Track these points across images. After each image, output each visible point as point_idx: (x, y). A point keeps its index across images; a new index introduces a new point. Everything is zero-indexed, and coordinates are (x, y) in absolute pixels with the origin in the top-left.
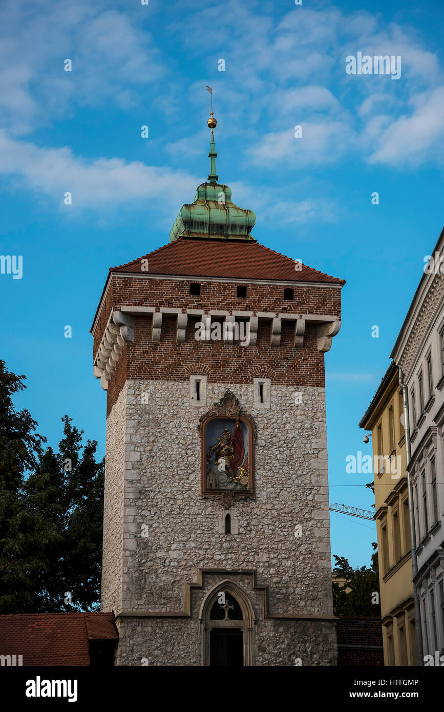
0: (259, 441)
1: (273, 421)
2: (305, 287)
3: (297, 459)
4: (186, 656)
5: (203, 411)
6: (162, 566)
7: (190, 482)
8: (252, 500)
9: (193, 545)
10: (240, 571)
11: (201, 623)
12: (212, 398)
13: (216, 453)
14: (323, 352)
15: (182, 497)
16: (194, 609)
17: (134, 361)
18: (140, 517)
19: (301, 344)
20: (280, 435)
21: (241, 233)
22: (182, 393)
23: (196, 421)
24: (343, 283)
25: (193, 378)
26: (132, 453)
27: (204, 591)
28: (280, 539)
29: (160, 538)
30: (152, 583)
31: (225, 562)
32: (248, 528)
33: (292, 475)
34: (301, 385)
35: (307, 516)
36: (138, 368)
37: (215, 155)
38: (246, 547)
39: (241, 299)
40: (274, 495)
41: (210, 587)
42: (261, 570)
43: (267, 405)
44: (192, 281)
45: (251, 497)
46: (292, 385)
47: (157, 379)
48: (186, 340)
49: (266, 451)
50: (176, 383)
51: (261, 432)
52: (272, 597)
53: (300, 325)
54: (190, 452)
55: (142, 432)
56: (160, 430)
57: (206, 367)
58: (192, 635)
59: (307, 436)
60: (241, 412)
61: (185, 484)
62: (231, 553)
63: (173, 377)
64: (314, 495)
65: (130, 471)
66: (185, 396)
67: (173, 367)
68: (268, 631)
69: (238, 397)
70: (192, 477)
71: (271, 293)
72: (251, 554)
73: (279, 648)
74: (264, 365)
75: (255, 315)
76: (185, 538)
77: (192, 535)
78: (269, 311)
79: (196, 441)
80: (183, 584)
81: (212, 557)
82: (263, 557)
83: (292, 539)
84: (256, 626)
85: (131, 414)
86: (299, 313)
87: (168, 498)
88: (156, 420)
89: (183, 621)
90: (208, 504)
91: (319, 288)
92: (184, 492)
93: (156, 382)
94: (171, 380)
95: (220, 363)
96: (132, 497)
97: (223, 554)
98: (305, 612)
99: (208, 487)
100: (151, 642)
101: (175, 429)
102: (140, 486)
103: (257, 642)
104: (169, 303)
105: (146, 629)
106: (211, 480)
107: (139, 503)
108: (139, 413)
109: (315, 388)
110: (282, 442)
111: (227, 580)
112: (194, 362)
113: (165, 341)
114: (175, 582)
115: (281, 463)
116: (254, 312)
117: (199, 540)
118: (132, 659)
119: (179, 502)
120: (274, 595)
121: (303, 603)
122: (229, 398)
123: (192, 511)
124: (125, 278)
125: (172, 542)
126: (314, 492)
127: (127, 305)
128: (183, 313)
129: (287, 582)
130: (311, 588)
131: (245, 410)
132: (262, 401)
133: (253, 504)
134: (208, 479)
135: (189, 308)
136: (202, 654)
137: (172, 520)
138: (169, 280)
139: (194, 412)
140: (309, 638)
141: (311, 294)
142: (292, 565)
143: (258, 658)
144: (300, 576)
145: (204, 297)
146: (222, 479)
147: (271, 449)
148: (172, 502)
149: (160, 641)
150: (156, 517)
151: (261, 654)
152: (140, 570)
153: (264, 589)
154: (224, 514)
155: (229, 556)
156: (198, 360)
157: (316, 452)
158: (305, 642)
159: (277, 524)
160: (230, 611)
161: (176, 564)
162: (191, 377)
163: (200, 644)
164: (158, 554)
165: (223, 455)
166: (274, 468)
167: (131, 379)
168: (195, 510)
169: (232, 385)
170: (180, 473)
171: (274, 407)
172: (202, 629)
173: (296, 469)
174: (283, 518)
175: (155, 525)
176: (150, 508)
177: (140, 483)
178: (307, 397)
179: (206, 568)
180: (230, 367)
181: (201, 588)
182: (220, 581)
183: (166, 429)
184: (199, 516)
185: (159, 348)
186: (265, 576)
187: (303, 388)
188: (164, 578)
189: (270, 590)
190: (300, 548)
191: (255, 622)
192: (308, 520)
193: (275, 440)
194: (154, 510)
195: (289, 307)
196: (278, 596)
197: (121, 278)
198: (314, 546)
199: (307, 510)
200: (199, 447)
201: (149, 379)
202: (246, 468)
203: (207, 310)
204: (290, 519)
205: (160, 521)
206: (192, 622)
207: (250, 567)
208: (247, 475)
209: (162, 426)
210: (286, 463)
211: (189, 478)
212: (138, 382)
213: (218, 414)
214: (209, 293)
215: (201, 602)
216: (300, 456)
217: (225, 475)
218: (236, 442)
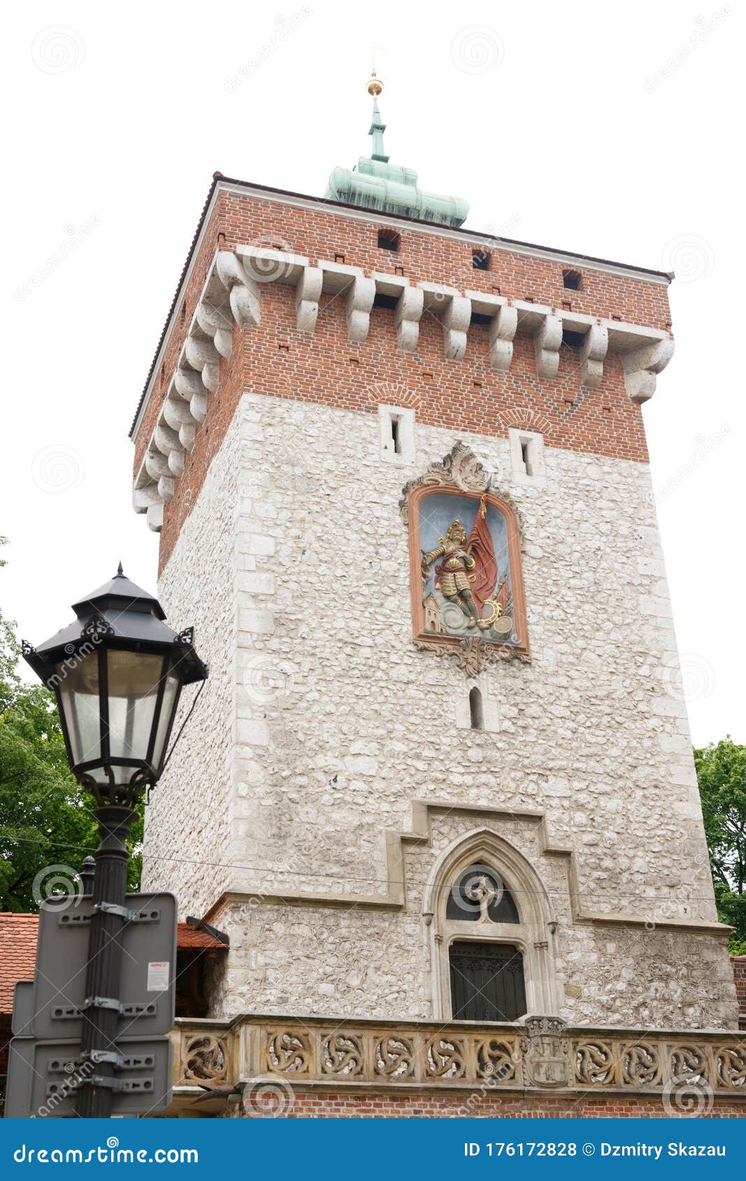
0: (528, 547)
1: (554, 512)
2: (602, 273)
3: (609, 592)
4: (396, 999)
5: (411, 474)
6: (328, 787)
7: (389, 612)
8: (525, 663)
9: (400, 747)
10: (511, 812)
11: (429, 924)
12: (426, 453)
13: (437, 567)
14: (640, 400)
15: (370, 642)
16: (409, 889)
17: (259, 360)
19: (599, 376)
20: (570, 540)
22: (364, 434)
23: (395, 492)
25: (386, 411)
26: (254, 536)
27: (432, 851)
28: (586, 751)
29: (326, 725)
30: (307, 826)
31: (474, 791)
32: (520, 723)
33: (603, 622)
34: (602, 454)
35: (642, 707)
36: (267, 374)
37: (382, 128)
38: (518, 761)
39: (482, 273)
40: (572, 659)
41: (446, 842)
42: (550, 816)
43: (538, 481)
44: (382, 225)
45: (524, 658)
46: (586, 451)
47: (308, 401)
48: (367, 339)
49: (545, 569)
50: (351, 415)
51: (533, 530)
52: (584, 875)
53: (599, 338)
54: (382, 550)
55: (279, 498)
56: (317, 500)
57: (410, 393)
58: (408, 951)
59: (625, 549)
61: (377, 616)
62: (485, 772)
63: (344, 403)
64: (652, 666)
65: (252, 575)
66: (370, 443)
67: (342, 383)
68: (583, 949)
70: (392, 602)
71: (539, 273)
72: (532, 777)
73: (610, 992)
74: (526, 407)
75: (510, 305)
76: (381, 732)
77: (398, 726)
78: (537, 302)
79: (397, 532)
80: (380, 832)
81: (445, 777)
82: (557, 786)
83: (614, 752)
84: (557, 937)
85: (253, 459)
86: (594, 315)
87: (340, 640)
88: (308, 477)
89: (386, 916)
90: (432, 661)
91: (627, 279)
92: (375, 633)
93: (306, 407)
94: (338, 406)
95: (440, 391)
96: (254, 630)
97: (469, 773)
98: (658, 912)
99: (429, 627)
100: (310, 961)
101: (351, 502)
102: (276, 608)
103: (562, 975)
104: (338, 256)
105: (296, 930)
106: (432, 615)
107: (274, 644)
108: (272, 459)
109: (631, 462)
110: (577, 555)
111: (483, 829)
112: (385, 380)
113: (326, 334)
114: (361, 826)
115: (578, 596)
116: (509, 300)
117: (415, 738)
118: (264, 998)
119: (366, 652)
120: (587, 871)
121: (651, 892)
123: (393, 674)
124: (245, 197)
125: (352, 737)
126: (650, 660)
128: (366, 277)
129: (614, 845)
130: (666, 862)
131: (497, 485)
132: (528, 472)
133: (528, 673)
134: (427, 610)
135: (377, 270)
136: (434, 997)
137: (351, 688)
138: (336, 216)
139: (392, 475)
140: (674, 970)
141: (613, 288)
142: (620, 808)
143: (565, 1013)
144: (639, 833)
145: (407, 256)
146: (454, 620)
147: (556, 566)
148: (348, 650)
149: (333, 961)
150: (312, 679)
151: (571, 1002)
152: (277, 794)
153: (566, 855)
154: (465, 688)
155: (483, 778)
156: (394, 377)
157: (646, 582)
158: (666, 978)
159: (581, 718)
161: (359, 785)
162: (382, 407)
163: (430, 972)
164: (320, 761)
165: (454, 570)
166: (564, 604)
167: (254, 392)
168: (401, 672)
169: (466, 434)
170: (365, 590)
171: (554, 488)
172: (433, 938)
173: (611, 610)
174: (592, 708)
175: (310, 696)
176: (299, 659)
177: (274, 602)
178: (616, 477)
179: (433, 801)
180: (462, 402)
181: (423, 843)
182: (467, 830)
183: (331, 499)
184: (410, 686)
185: (312, 345)
186: (566, 828)
187: (608, 461)
188: (336, 816)
189: (579, 860)
190: (634, 775)
191: (554, 927)
192: (644, 716)
193: (562, 549)
194: (307, 663)
195: (574, 302)
196: (596, 874)
197: (237, 196)
198: (662, 771)
199: (640, 695)
200: (405, 543)
201: (293, 398)
202: (505, 601)
203: (414, 281)
204: (608, 710)
205: (323, 689)
206: (407, 919)
207: (530, 807)
208: (509, 614)
209: (321, 492)
210: (589, 596)
211: (386, 605)
212: (269, 400)
213: (442, 483)
214: (417, 252)
215: (425, 876)
216: (615, 586)
217: (459, 610)
218: (479, 548)
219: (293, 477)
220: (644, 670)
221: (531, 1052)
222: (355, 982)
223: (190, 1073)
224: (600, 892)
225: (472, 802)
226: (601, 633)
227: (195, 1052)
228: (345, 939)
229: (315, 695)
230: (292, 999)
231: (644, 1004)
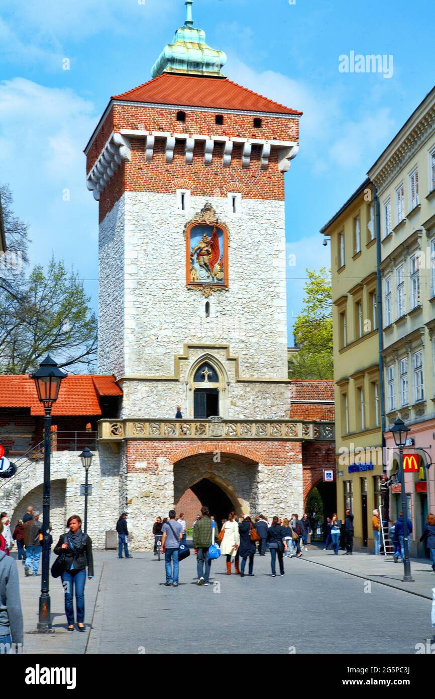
0: (231, 244)
1: (243, 227)
2: (271, 117)
3: (261, 259)
5: (188, 219)
6: (155, 341)
7: (177, 276)
8: (227, 291)
9: (180, 325)
10: (217, 346)
11: (186, 385)
12: (194, 208)
13: (197, 254)
14: (283, 172)
15: (170, 288)
16: (181, 374)
17: (131, 176)
18: (138, 303)
19: (266, 165)
21: (214, 71)
22: (171, 203)
23: (181, 227)
24: (301, 114)
25: (179, 192)
26: (130, 251)
27: (189, 361)
28: (246, 322)
29: (154, 319)
30: (148, 354)
31: (205, 339)
32: (223, 313)
33: (258, 271)
34: (266, 199)
35: (269, 303)
36: (134, 182)
39: (219, 126)
40: (245, 287)
41: (194, 357)
42: (232, 345)
43: (237, 214)
44: (178, 110)
45: (226, 289)
46: (258, 199)
47: (149, 192)
48: (172, 160)
49: (237, 252)
50: (165, 196)
51: (233, 236)
52: (241, 366)
53: (267, 150)
54: (176, 251)
55: (138, 235)
56: (152, 234)
57: (189, 182)
58: (180, 393)
59: (270, 240)
60: (217, 220)
61: (173, 278)
63: (163, 191)
64: (275, 287)
65: (129, 266)
66: (173, 207)
67: (162, 182)
68: (238, 390)
69: (215, 208)
70: (179, 272)
71: (243, 122)
73: (246, 403)
74: (235, 182)
75: (230, 140)
76: (174, 320)
77: (179, 318)
78: (241, 137)
79: (182, 243)
80: (172, 355)
81: (195, 334)
83: (257, 321)
84: (229, 387)
85: (129, 220)
86: (265, 139)
87: (160, 288)
88: (149, 224)
89: (173, 383)
90: (192, 293)
91: (281, 118)
92: (172, 284)
93: (148, 194)
94: (161, 192)
95: (201, 179)
96: (131, 287)
98: (267, 376)
99: (192, 281)
100: (148, 398)
101: (165, 233)
102: (138, 278)
103: (230, 399)
104: (160, 128)
105: (144, 388)
106: (194, 275)
107: (137, 291)
108: (136, 218)
109: (277, 201)
110: (250, 245)
111: (207, 352)
112: (179, 178)
113: (156, 160)
114: (166, 353)
115: (249, 262)
116: (229, 138)
117: (185, 321)
118: (134, 410)
119: (169, 292)
120: (243, 364)
121: (265, 370)
122: (207, 209)
123: (178, 299)
124: (123, 106)
125: (163, 323)
127: (125, 128)
128: (171, 136)
129: (253, 354)
130: (272, 359)
131: (221, 219)
132: (234, 211)
133: (227, 294)
134: (191, 274)
135: (176, 133)
136: (188, 407)
137: (163, 305)
138: (160, 108)
139: (181, 220)
140: (269, 396)
141: (275, 123)
142: (257, 341)
143: (230, 410)
144: (263, 350)
145: (188, 123)
146: (202, 274)
147: (241, 250)
148: (163, 291)
149: (156, 397)
150: (150, 303)
151: (233, 407)
152: (138, 344)
153: (235, 360)
154: (204, 302)
156: (182, 177)
158: (266, 398)
159: (246, 309)
160: (209, 376)
161: (166, 340)
162: (177, 190)
163: (186, 400)
164: (153, 332)
165: (203, 255)
166: (243, 266)
167: (129, 191)
168: (181, 298)
169: (211, 198)
170: (170, 268)
171: (244, 216)
172: (188, 389)
173: (261, 266)
174: (251, 305)
175: (149, 310)
176: (146, 296)
177: (137, 276)
178: (270, 209)
179: (191, 343)
180: (209, 183)
181: (186, 359)
182: (201, 353)
183: (158, 233)
184: (184, 303)
185: (151, 166)
186: (237, 350)
187: (267, 201)
188: (158, 351)
189: (240, 360)
190: (264, 328)
191: (229, 384)
192: (270, 307)
193: (245, 243)
194: (149, 297)
195: (257, 134)
196: (246, 365)
197: (120, 105)
198: (274, 327)
199: (269, 298)
200: (185, 248)
201: (143, 191)
202: (221, 265)
203: (191, 134)
204: (256, 306)
205: (154, 307)
206: (180, 383)
207: (224, 343)
208: (222, 271)
209: (154, 230)
210: (253, 261)
211: (177, 273)
212: (134, 193)
213: (200, 221)
214: (192, 120)
215: (186, 369)
216: (264, 256)
217: (204, 270)
218: (214, 245)
219: (144, 225)
220: (272, 289)
221: (212, 427)
222: (162, 403)
223: (112, 434)
224: (247, 370)
225: (204, 343)
226: (257, 276)
227: (113, 428)
228: (160, 391)
229: (151, 309)
230: (143, 409)
231: (257, 407)
